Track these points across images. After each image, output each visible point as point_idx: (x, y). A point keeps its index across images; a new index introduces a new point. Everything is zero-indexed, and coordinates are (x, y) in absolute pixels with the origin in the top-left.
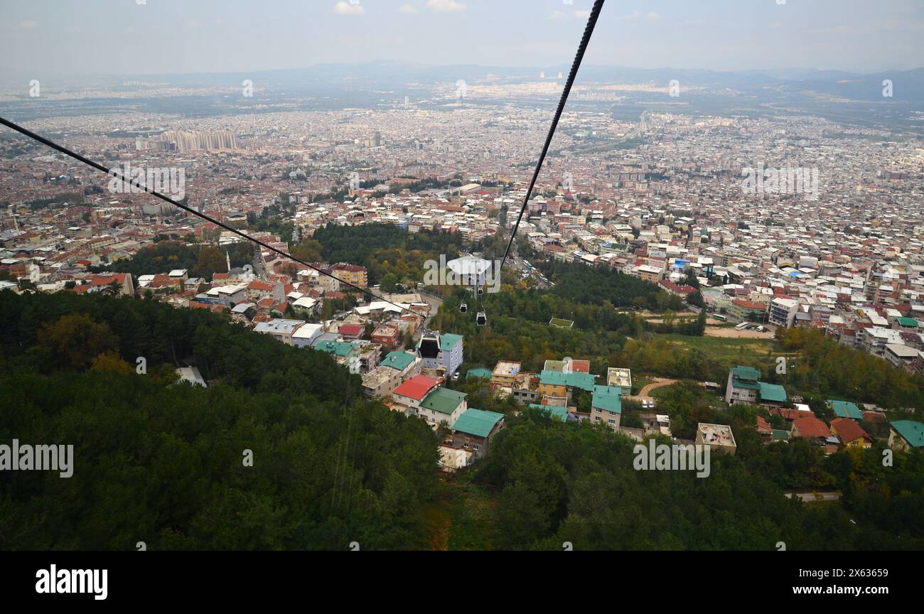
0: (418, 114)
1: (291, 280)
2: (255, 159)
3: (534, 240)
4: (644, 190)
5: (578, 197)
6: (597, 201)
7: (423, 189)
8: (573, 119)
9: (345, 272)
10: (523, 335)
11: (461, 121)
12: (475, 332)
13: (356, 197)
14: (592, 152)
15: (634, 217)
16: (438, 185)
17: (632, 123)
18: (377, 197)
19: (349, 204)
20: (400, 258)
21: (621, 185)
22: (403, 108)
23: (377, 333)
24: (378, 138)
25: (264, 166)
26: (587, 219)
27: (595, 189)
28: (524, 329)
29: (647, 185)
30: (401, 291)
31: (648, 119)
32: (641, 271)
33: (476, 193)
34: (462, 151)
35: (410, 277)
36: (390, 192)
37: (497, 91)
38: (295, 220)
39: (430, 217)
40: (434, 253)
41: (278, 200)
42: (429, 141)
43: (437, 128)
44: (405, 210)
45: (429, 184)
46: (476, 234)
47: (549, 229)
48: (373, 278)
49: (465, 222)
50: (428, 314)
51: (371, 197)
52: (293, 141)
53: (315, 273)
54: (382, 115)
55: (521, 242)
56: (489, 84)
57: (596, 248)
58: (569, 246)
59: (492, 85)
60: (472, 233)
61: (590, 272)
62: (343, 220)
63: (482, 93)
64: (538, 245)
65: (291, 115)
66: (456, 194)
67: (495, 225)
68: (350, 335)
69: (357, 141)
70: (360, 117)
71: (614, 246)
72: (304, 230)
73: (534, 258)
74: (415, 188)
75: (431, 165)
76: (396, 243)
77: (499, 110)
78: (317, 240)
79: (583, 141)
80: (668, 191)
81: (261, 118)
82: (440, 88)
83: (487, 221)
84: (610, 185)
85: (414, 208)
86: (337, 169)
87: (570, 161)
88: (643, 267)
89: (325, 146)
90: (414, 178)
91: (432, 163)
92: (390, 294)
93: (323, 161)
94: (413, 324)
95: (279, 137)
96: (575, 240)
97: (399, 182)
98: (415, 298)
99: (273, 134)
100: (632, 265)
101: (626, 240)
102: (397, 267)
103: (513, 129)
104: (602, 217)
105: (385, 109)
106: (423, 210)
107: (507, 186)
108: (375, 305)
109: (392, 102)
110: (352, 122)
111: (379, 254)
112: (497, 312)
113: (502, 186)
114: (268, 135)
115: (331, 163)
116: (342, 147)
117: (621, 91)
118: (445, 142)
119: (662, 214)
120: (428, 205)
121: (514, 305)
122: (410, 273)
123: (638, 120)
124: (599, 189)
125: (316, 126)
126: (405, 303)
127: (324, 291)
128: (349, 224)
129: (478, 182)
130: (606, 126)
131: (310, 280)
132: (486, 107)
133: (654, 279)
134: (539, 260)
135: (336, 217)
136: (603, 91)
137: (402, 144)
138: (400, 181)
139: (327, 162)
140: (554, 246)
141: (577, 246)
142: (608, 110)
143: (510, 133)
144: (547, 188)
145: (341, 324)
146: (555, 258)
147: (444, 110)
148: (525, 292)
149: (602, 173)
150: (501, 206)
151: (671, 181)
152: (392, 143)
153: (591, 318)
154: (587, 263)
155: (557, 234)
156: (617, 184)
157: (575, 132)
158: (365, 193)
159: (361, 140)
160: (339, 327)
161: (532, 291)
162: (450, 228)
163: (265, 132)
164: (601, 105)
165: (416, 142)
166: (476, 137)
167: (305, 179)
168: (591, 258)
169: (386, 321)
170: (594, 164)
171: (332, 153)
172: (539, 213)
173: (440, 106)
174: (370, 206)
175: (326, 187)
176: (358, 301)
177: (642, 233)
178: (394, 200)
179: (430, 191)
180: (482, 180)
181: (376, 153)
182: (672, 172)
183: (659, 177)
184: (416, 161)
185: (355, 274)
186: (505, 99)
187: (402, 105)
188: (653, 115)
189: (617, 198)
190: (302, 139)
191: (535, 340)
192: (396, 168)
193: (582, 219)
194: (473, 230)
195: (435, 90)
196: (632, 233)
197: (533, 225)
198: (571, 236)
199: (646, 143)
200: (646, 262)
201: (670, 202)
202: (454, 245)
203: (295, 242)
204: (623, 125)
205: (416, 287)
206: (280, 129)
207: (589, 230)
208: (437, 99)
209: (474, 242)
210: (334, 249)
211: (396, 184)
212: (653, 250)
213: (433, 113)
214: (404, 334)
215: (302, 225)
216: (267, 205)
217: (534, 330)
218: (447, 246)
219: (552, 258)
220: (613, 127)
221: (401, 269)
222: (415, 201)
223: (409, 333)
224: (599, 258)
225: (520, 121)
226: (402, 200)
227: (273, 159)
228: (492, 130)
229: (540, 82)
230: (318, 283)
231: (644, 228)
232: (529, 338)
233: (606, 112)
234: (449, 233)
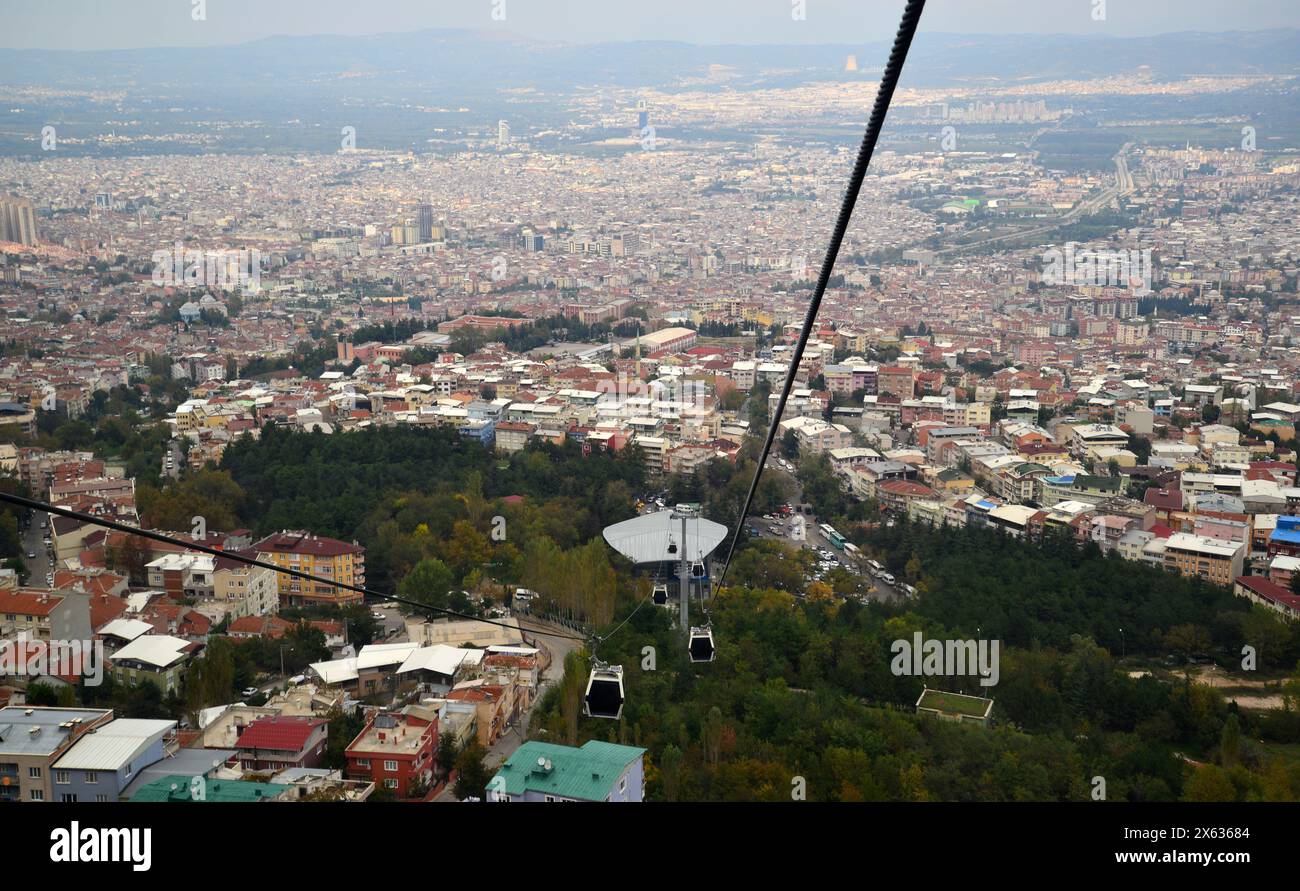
0: (531, 164)
1: (124, 584)
2: (86, 271)
3: (846, 469)
4: (1139, 342)
5: (960, 360)
6: (1012, 370)
7: (542, 343)
8: (933, 171)
9: (298, 557)
10: (838, 744)
11: (643, 179)
12: (684, 736)
13: (357, 363)
14: (989, 250)
15: (1131, 404)
16: (582, 333)
17: (1093, 175)
18: (415, 363)
19: (335, 381)
20: (466, 516)
21: (1074, 332)
22: (492, 150)
23: (366, 745)
24: (425, 221)
25: (110, 289)
26: (992, 413)
27: (1003, 341)
28: (839, 725)
29: (1146, 328)
30: (464, 612)
31: (1138, 164)
32: (1174, 550)
33: (683, 353)
34: (647, 253)
35: (492, 572)
36: (452, 349)
37: (734, 107)
38: (174, 421)
39: (555, 409)
40: (565, 505)
41: (139, 374)
42: (560, 230)
43: (581, 198)
44: (488, 393)
45: (557, 331)
46: (685, 453)
47: (887, 441)
48: (383, 576)
49: (653, 422)
50: (540, 681)
51: (398, 364)
52: (196, 228)
53: (204, 563)
54: (437, 166)
55: (813, 475)
56: (716, 88)
57: (1027, 490)
58: (949, 484)
59: (724, 90)
60: (673, 450)
61: (1020, 553)
62: (311, 417)
63: (696, 111)
64: (859, 482)
65: (195, 163)
66: (628, 354)
67: (738, 429)
68: (276, 752)
69: (370, 230)
70: (381, 170)
71: (1080, 483)
72: (194, 449)
73: (851, 519)
74: (520, 340)
75: (564, 289)
76: (457, 479)
77: (742, 151)
78: (228, 473)
79: (962, 224)
80: (1210, 342)
81: (111, 169)
82: (590, 101)
83: (713, 421)
84: (1042, 332)
85: (513, 389)
86: (314, 299)
87: (930, 274)
88: (1178, 540)
89: (286, 240)
90: (518, 315)
91: (568, 284)
92: (430, 621)
93: (278, 278)
94: (489, 711)
95: (159, 217)
96: (966, 467)
97: (476, 324)
98: (501, 635)
99: (144, 210)
100: (1146, 535)
101: (1113, 465)
102: (454, 543)
103: (780, 198)
104: (1035, 405)
105: (447, 152)
106: (537, 393)
107: (767, 333)
108: (374, 655)
109: (465, 135)
110: (359, 184)
111: (406, 506)
112: (753, 669)
113: (753, 333)
114: (130, 210)
115: (299, 285)
116: (329, 244)
117: (1061, 95)
118: (602, 231)
119: (1211, 395)
120: (553, 380)
121: (804, 649)
122: (494, 559)
123: (1112, 168)
124: (1013, 342)
125: (264, 192)
126: (469, 646)
127: (228, 615)
128: (327, 429)
129: (689, 325)
130: (1023, 184)
131: (188, 582)
132: (708, 145)
133: (1219, 575)
134: (865, 524)
135: (294, 411)
136: (1012, 99)
137: (491, 237)
138: (477, 322)
139: (290, 281)
140: (905, 483)
141: (971, 483)
142: (1028, 146)
143: (770, 208)
144: (874, 336)
145: (249, 717)
146: (913, 518)
147: (598, 154)
148: (832, 612)
149: (1018, 303)
150: (751, 382)
151: (1215, 318)
152: (463, 235)
153: (1047, 689)
154: (1008, 529)
155: (911, 452)
156: (1062, 329)
157: (940, 204)
158: (383, 353)
159: (382, 228)
160: (240, 728)
161: (852, 608)
162: (612, 439)
163: (121, 205)
164: (1006, 134)
165: (527, 232)
166: (682, 220)
167: (224, 323)
168: (1018, 514)
169: (402, 705)
170: (996, 280)
171: (303, 258)
172: (858, 398)
173: (591, 144)
174: (392, 384)
175: (280, 344)
176: (330, 642)
177: (1159, 447)
178: (460, 370)
179: (560, 349)
180: (698, 319)
181: (421, 260)
182: (1214, 294)
183: (1178, 308)
184: (526, 280)
185: (329, 562)
186: (757, 125)
187: (491, 142)
188: (1151, 153)
189: (1068, 363)
190: (222, 222)
191: (880, 758)
192: (471, 295)
193: (981, 412)
194: (677, 444)
195: (577, 105)
196: (1128, 448)
197: (843, 429)
198: (952, 457)
199: (1130, 225)
200: (1185, 526)
201: (1221, 370)
202: (622, 483)
203: (168, 480)
204: (1069, 181)
205: (508, 600)
206: (165, 196)
207: (1001, 439)
208: (582, 127)
209: (679, 475)
210: (277, 495)
211: (468, 329)
212: (1199, 492)
213: (572, 162)
214: (458, 744)
215: (193, 434)
216: (105, 385)
217: (872, 726)
218: (602, 486)
219: (902, 517)
220: (1042, 187)
221: (467, 547)
222: (515, 369)
223: (473, 740)
224: (1041, 516)
225: (796, 178)
226: (480, 368)
227: (137, 271)
228: (725, 201)
229: (844, 81)
230: (212, 593)
231: (1163, 434)
232: (860, 754)
233: (1021, 150)
234: (611, 449)
